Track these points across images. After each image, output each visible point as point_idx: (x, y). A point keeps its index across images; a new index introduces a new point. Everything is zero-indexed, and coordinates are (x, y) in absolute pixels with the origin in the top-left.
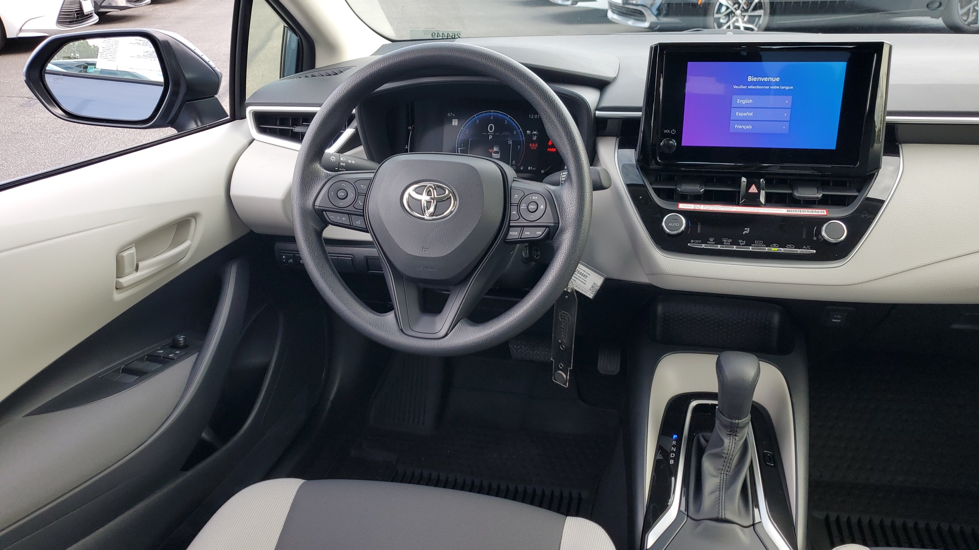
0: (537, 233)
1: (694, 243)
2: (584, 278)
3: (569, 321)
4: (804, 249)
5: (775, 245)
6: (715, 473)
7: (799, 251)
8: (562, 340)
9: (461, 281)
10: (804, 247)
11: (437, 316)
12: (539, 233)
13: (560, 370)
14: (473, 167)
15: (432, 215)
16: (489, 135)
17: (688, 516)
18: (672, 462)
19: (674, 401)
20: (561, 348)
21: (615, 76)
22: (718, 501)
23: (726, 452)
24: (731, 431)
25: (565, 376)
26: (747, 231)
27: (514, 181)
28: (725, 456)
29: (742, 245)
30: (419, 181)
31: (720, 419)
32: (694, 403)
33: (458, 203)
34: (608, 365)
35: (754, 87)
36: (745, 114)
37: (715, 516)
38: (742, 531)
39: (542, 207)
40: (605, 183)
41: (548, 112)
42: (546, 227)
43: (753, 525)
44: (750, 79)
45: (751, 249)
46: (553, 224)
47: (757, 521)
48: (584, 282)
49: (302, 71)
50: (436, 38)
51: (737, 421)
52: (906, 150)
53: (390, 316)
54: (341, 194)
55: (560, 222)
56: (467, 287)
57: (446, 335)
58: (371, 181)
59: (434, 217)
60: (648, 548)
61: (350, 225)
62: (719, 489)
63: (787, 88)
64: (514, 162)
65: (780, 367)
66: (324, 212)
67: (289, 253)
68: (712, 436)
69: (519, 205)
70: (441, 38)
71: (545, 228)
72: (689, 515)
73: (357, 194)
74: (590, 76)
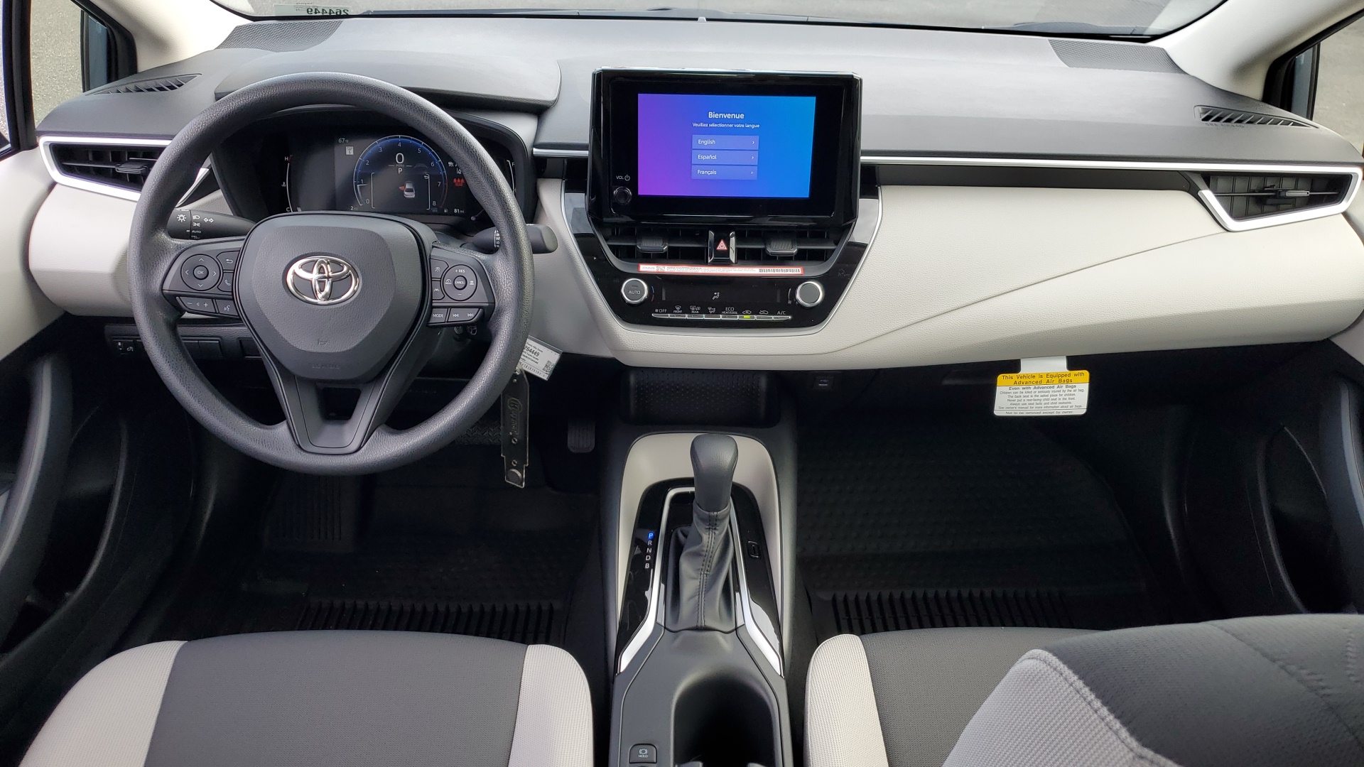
0: (469, 315)
1: (658, 313)
2: (535, 356)
3: (519, 409)
4: (779, 315)
5: (747, 312)
6: (694, 574)
7: (773, 318)
8: (513, 432)
9: (376, 377)
10: (779, 312)
11: (344, 423)
12: (470, 315)
13: (514, 468)
14: (378, 235)
15: (328, 297)
16: (398, 167)
17: (665, 628)
18: (647, 566)
19: (649, 492)
20: (513, 442)
21: (554, 98)
22: (697, 608)
23: (705, 549)
24: (710, 525)
25: (519, 475)
26: (717, 295)
27: (433, 247)
28: (704, 553)
29: (712, 313)
30: (308, 254)
31: (698, 512)
32: (672, 493)
33: (360, 280)
34: (580, 440)
35: (716, 125)
36: (708, 157)
37: (694, 625)
38: (724, 638)
39: (472, 283)
40: (549, 245)
41: (469, 165)
42: (479, 307)
43: (736, 629)
44: (711, 115)
45: (721, 317)
46: (487, 304)
47: (739, 625)
48: (536, 360)
49: (117, 78)
50: (314, 14)
51: (715, 513)
52: (886, 192)
53: (282, 429)
54: (200, 272)
55: (496, 301)
56: (382, 387)
57: (360, 448)
58: (240, 252)
59: (331, 301)
60: (622, 670)
61: (216, 313)
62: (698, 593)
63: (753, 126)
64: (434, 203)
65: (764, 442)
66: (177, 298)
67: (128, 339)
68: (691, 531)
69: (442, 280)
70: (321, 14)
71: (477, 309)
72: (667, 626)
73: (222, 272)
74: (524, 101)
